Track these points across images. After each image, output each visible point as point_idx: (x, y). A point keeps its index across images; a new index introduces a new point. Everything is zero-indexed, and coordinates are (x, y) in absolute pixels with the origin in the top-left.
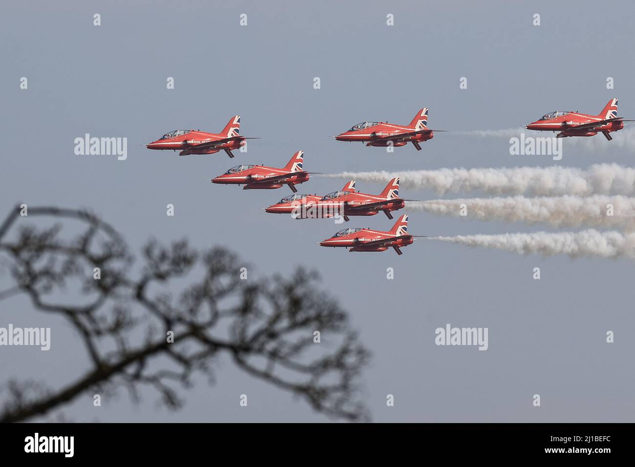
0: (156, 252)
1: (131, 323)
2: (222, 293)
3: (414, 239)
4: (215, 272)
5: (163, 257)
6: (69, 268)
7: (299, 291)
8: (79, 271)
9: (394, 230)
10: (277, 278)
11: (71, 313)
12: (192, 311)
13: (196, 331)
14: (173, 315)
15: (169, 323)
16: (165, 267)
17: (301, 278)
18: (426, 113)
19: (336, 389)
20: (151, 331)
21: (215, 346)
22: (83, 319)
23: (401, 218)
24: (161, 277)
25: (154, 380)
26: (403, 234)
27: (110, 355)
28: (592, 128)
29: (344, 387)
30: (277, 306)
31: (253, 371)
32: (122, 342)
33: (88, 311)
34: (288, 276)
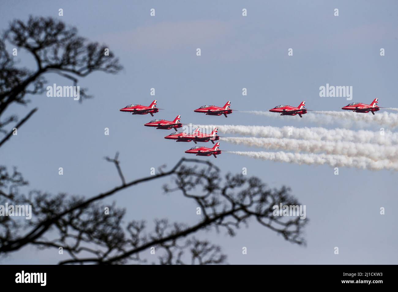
0: (231, 178)
1: (219, 203)
2: (255, 194)
3: (222, 152)
4: (252, 186)
5: (234, 179)
6: (198, 182)
7: (283, 195)
8: (201, 183)
9: (214, 148)
10: (275, 190)
11: (197, 198)
12: (242, 200)
13: (243, 208)
14: (235, 201)
15: (234, 204)
16: (233, 183)
17: (284, 190)
18: (230, 103)
19: (294, 232)
20: (226, 206)
21: (249, 214)
22: (201, 200)
23: (217, 143)
24: (232, 187)
25: (226, 225)
26: (217, 150)
27: (210, 215)
28: (295, 112)
29: (297, 232)
30: (274, 199)
31: (264, 224)
32: (214, 210)
33: (203, 198)
34: (279, 189)
